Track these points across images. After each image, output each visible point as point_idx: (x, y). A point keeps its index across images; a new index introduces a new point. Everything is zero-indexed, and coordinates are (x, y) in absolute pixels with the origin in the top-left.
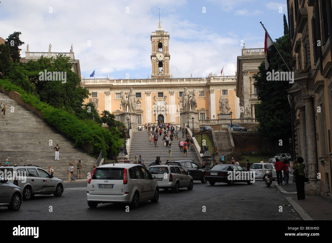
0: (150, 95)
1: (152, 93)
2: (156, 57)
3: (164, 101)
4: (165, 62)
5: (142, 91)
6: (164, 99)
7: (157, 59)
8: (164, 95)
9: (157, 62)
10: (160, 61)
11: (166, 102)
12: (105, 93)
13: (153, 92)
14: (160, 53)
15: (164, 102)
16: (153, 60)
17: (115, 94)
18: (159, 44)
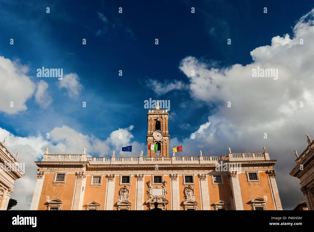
0: (142, 180)
1: (145, 177)
2: (153, 136)
3: (163, 189)
4: (164, 142)
5: (131, 174)
6: (163, 186)
7: (154, 139)
8: (163, 179)
9: (154, 142)
10: (157, 141)
11: (165, 190)
12: (76, 174)
13: (147, 175)
14: (157, 132)
15: (163, 191)
16: (148, 140)
17: (92, 177)
18: (156, 123)
